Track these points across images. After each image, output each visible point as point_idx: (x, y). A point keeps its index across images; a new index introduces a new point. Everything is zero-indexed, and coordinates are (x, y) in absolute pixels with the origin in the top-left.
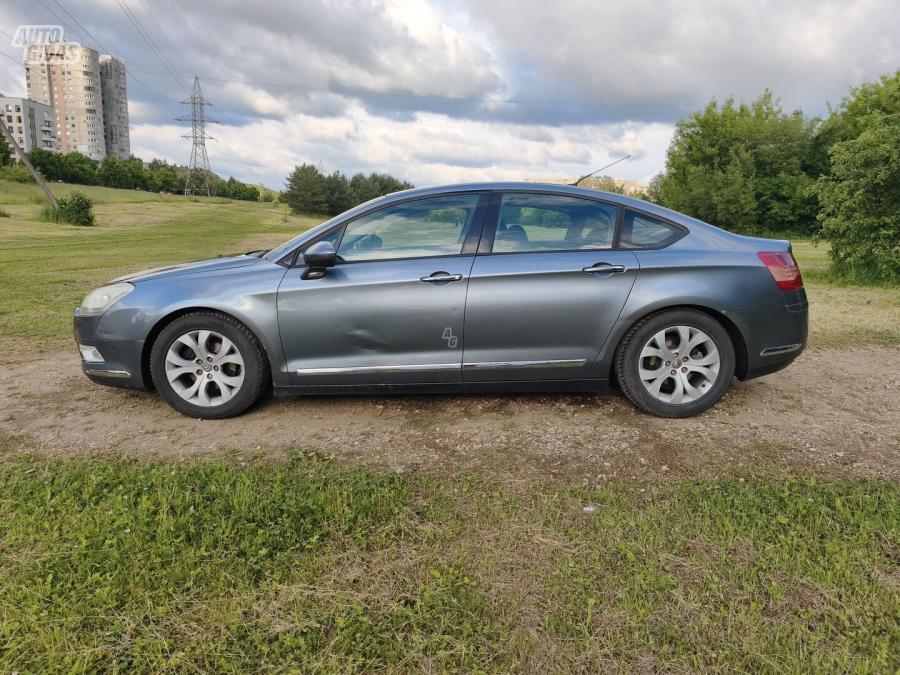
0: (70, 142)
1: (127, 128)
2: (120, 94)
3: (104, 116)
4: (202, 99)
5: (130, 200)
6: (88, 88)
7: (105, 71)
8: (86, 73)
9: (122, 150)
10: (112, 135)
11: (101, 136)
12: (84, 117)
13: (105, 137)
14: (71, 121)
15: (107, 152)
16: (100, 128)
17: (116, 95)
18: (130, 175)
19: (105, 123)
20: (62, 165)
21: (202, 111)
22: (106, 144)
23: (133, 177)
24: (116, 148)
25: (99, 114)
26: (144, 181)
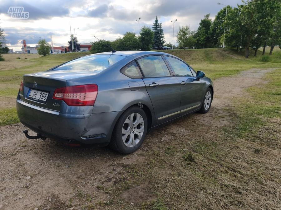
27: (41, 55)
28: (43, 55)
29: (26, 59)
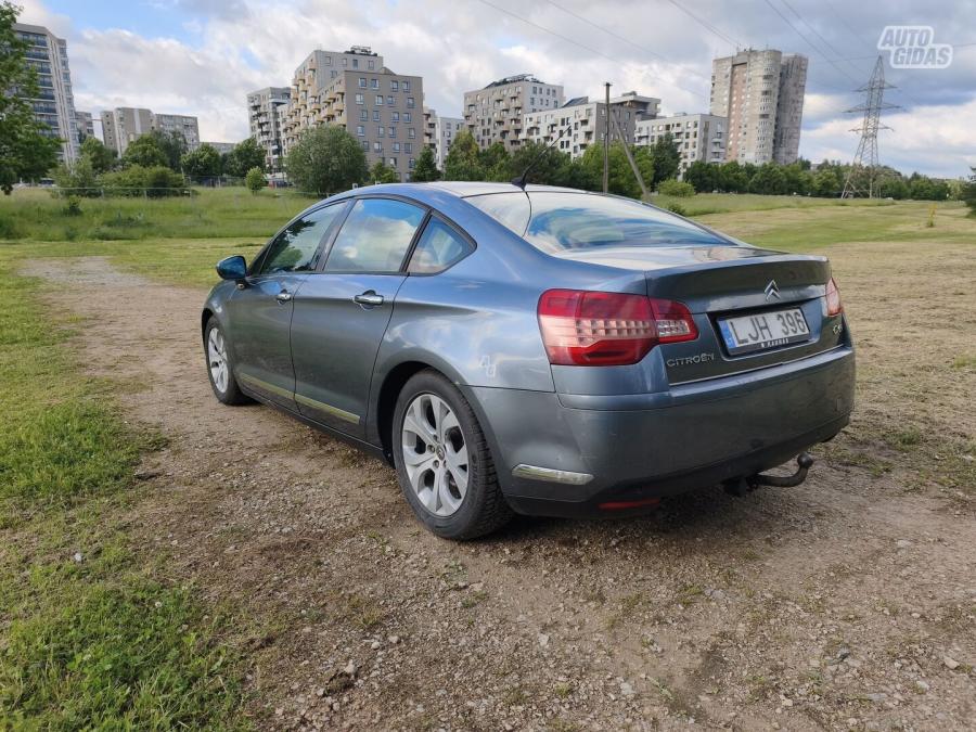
0: (740, 151)
1: (798, 128)
2: (797, 92)
3: (777, 119)
4: (882, 82)
5: (761, 207)
6: (766, 93)
7: (785, 72)
8: (766, 77)
9: (789, 153)
10: (781, 138)
11: (770, 141)
12: (757, 123)
13: (774, 141)
14: (743, 129)
15: (774, 157)
16: (771, 133)
17: (792, 96)
18: (785, 180)
19: (776, 127)
20: (718, 175)
21: (880, 96)
22: (774, 148)
23: (789, 182)
24: (783, 151)
25: (772, 119)
26: (800, 185)
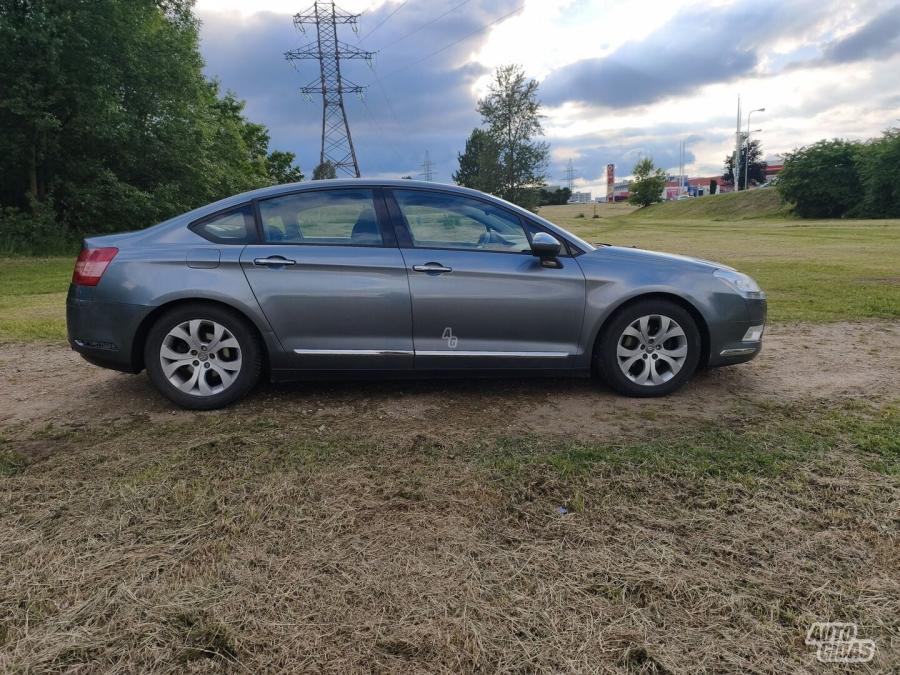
27: (635, 204)
28: (641, 206)
29: (596, 217)
